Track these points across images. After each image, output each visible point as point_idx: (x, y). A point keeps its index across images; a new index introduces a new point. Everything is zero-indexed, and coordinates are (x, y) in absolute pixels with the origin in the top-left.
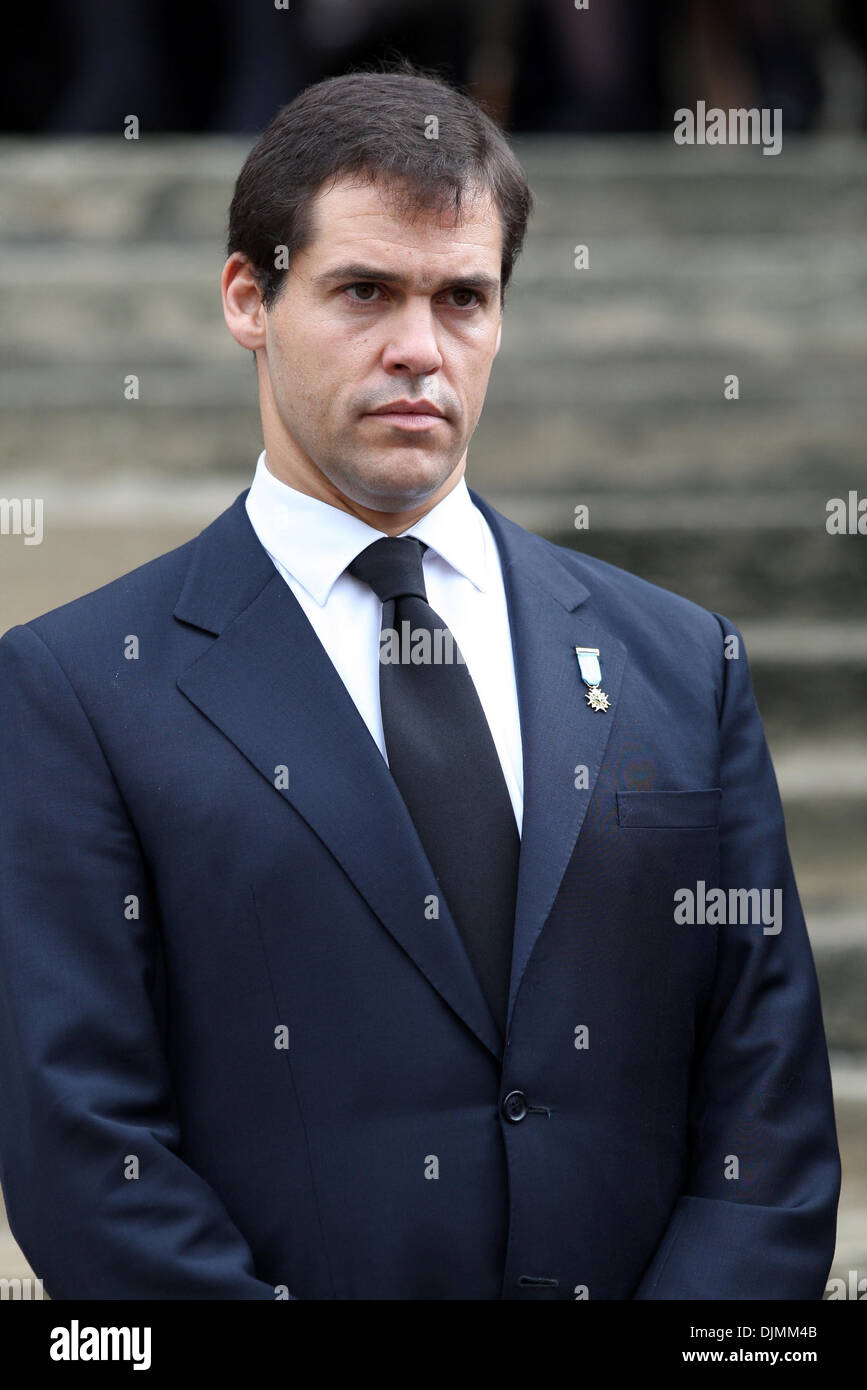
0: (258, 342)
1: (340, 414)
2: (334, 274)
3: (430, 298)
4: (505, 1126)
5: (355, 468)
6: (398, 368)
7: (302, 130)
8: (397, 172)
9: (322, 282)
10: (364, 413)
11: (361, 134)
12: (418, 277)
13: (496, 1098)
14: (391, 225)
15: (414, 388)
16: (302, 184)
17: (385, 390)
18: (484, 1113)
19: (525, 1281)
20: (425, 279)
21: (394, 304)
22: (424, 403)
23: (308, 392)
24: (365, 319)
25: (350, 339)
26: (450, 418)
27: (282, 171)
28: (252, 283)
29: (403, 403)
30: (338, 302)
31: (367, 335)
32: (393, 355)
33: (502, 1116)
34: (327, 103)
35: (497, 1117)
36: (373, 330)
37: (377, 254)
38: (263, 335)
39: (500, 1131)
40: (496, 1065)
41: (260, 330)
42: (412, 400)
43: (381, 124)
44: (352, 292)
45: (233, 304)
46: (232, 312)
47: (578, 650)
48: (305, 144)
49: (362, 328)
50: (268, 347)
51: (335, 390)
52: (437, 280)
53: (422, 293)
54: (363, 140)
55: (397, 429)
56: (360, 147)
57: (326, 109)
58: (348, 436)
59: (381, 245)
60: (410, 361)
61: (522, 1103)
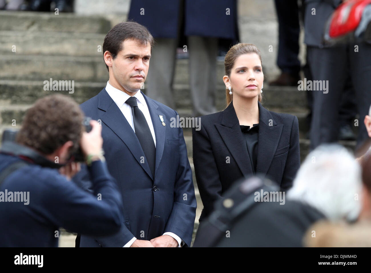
0: (111, 65)
1: (127, 77)
2: (128, 55)
3: (142, 59)
4: (154, 192)
5: (129, 86)
6: (137, 70)
7: (119, 31)
8: (138, 39)
9: (125, 56)
10: (131, 77)
11: (131, 32)
12: (141, 55)
13: (152, 187)
14: (136, 47)
15: (140, 73)
16: (121, 40)
17: (135, 73)
18: (150, 189)
19: (155, 216)
20: (142, 56)
21: (136, 60)
22: (141, 75)
23: (122, 74)
24: (132, 62)
25: (129, 65)
26: (144, 78)
27: (117, 38)
28: (110, 55)
29: (138, 75)
30: (127, 59)
31: (132, 64)
32: (136, 68)
33: (153, 190)
34: (123, 27)
35: (152, 190)
36: (133, 64)
37: (135, 52)
38: (112, 64)
39: (153, 192)
40: (153, 181)
41: (111, 63)
42: (140, 75)
43: (133, 31)
44: (130, 58)
45: (106, 59)
46: (106, 60)
47: (160, 116)
48: (120, 34)
49: (131, 64)
50: (113, 66)
51: (127, 73)
52: (143, 56)
53: (141, 58)
54: (131, 33)
55: (137, 80)
56: (131, 35)
57: (123, 28)
58: (128, 80)
59: (135, 50)
60: (140, 69)
61: (156, 188)
